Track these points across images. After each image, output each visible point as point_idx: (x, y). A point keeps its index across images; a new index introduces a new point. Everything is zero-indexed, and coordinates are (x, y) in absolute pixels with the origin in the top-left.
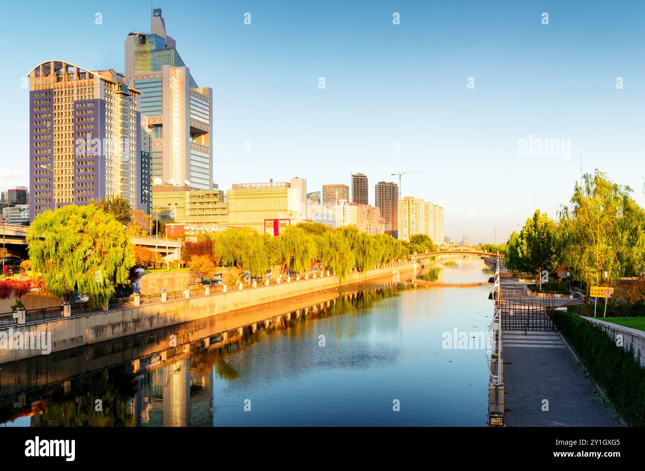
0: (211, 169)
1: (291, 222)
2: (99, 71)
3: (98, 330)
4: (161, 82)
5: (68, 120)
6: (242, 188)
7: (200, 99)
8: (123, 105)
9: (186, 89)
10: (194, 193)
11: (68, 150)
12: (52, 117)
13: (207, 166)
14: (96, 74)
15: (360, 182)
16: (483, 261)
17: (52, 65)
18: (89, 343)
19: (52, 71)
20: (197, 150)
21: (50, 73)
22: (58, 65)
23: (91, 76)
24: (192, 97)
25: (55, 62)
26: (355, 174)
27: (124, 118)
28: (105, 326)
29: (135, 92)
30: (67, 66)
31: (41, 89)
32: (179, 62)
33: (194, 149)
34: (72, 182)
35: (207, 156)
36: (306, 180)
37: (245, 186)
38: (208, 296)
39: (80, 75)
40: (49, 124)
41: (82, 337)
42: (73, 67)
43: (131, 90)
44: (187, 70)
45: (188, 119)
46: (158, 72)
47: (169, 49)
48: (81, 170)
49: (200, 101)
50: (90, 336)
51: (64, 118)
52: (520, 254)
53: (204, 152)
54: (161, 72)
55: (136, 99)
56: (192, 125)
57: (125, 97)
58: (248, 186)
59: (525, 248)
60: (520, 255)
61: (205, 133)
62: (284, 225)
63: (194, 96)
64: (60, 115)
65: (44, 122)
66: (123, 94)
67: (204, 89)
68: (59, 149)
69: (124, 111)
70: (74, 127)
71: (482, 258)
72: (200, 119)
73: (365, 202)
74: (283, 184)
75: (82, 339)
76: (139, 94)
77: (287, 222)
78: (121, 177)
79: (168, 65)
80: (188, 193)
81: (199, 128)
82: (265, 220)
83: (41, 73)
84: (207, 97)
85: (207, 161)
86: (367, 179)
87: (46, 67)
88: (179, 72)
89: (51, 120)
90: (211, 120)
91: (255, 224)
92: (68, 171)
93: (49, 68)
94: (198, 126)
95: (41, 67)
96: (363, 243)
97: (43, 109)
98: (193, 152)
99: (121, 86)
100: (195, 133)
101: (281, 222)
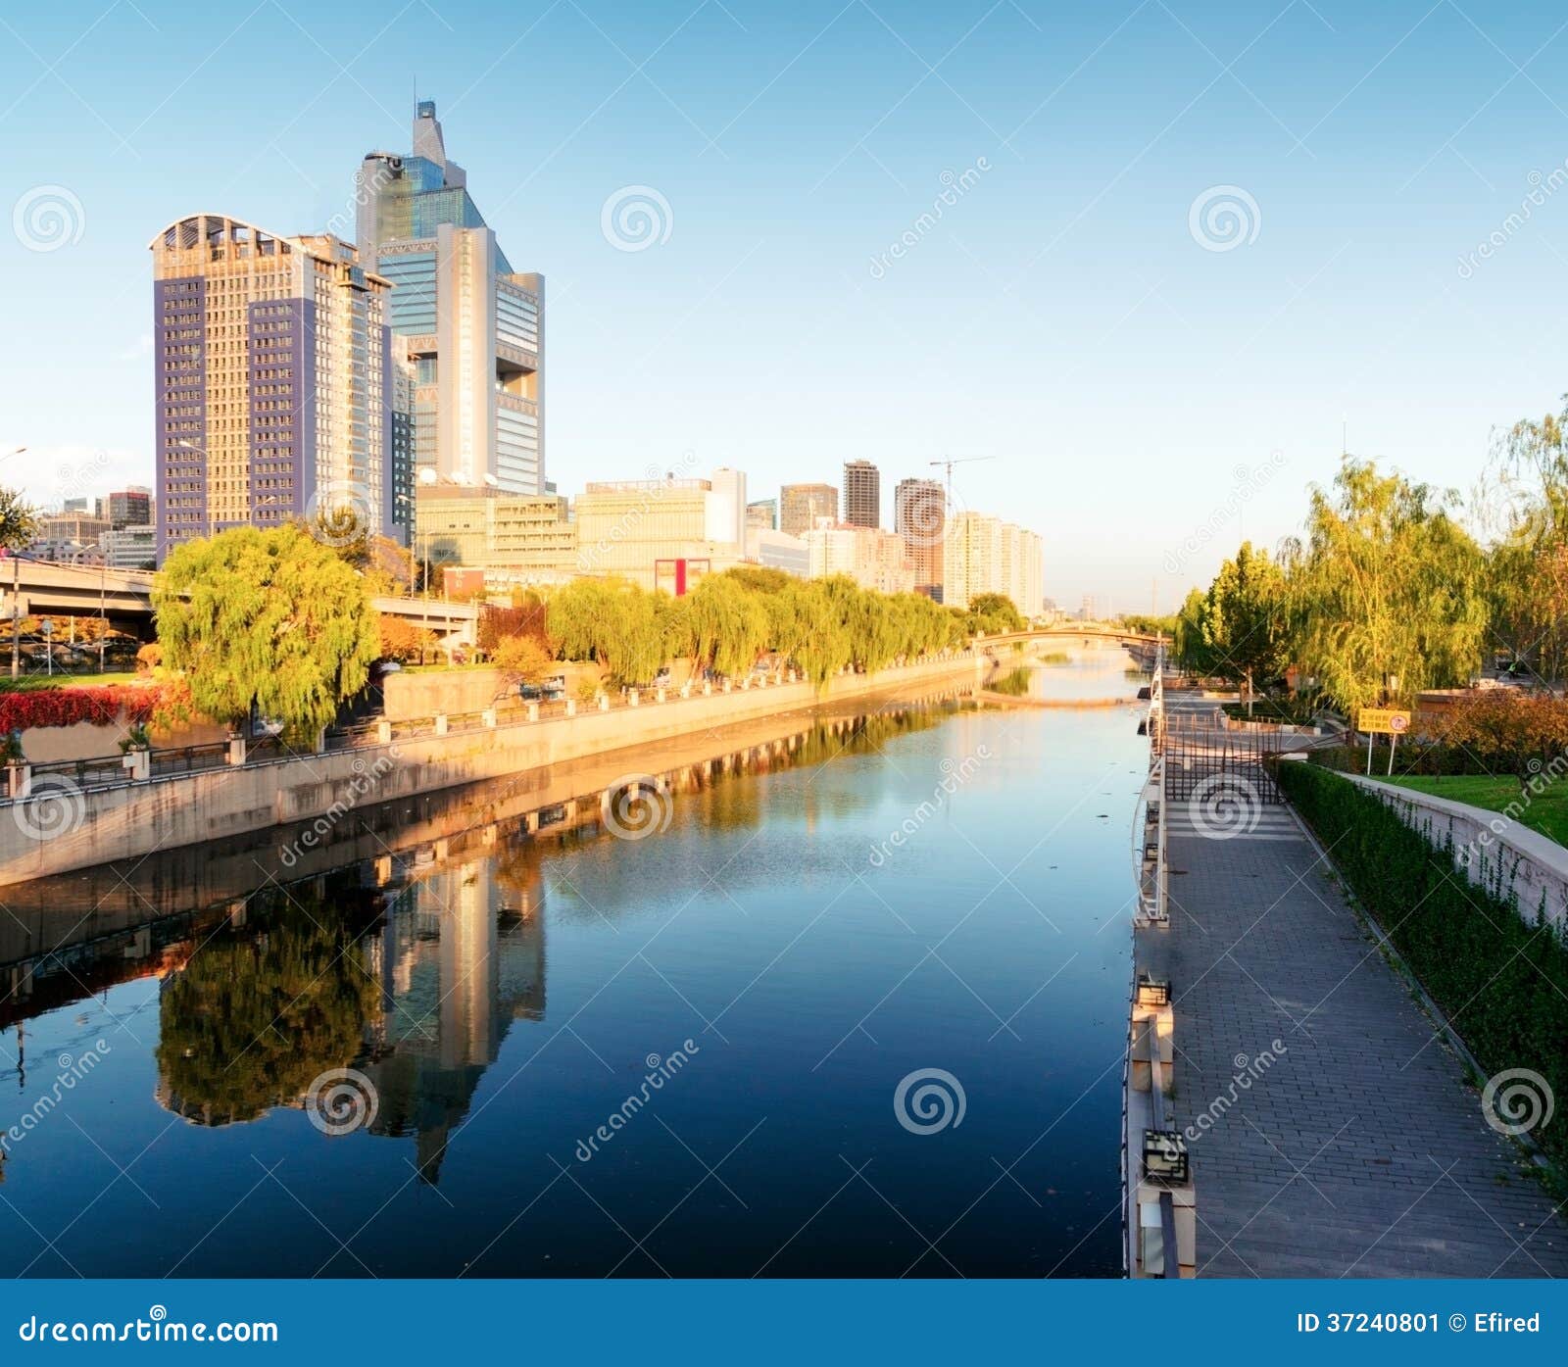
0: (541, 451)
1: (713, 564)
2: (302, 237)
3: (303, 793)
4: (435, 261)
5: (236, 345)
6: (608, 491)
7: (519, 297)
8: (353, 311)
9: (489, 276)
10: (504, 500)
11: (236, 407)
12: (202, 338)
13: (534, 444)
14: (295, 244)
15: (862, 482)
16: (1126, 653)
17: (202, 226)
18: (284, 821)
19: (202, 236)
20: (512, 409)
21: (196, 242)
22: (215, 225)
23: (285, 249)
24: (501, 295)
25: (208, 218)
26: (852, 461)
27: (356, 339)
28: (318, 786)
29: (380, 284)
30: (234, 227)
31: (178, 276)
32: (472, 218)
33: (505, 407)
34: (245, 478)
35: (533, 421)
36: (745, 475)
37: (612, 486)
38: (535, 723)
39: (262, 245)
40: (196, 352)
41: (269, 808)
42: (245, 228)
43: (369, 280)
44: (491, 234)
45: (493, 341)
46: (429, 240)
47: (451, 190)
48: (264, 451)
49: (518, 302)
50: (286, 807)
51: (227, 341)
52: (1207, 636)
53: (526, 413)
54: (435, 239)
55: (381, 299)
56: (501, 356)
57: (357, 292)
58: (619, 488)
59: (1217, 624)
60: (1208, 639)
61: (528, 371)
62: (696, 572)
63: (505, 291)
64: (220, 333)
65: (186, 348)
66: (353, 287)
67: (527, 277)
68: (217, 407)
69: (355, 324)
70: (250, 360)
71: (1125, 646)
72: (517, 342)
73: (872, 522)
74: (697, 484)
75: (269, 813)
76: (389, 286)
77: (705, 565)
78: (351, 467)
79: (450, 225)
80: (491, 502)
81: (515, 360)
82: (657, 561)
83: (178, 240)
84: (532, 292)
85: (533, 433)
86: (877, 473)
87: (189, 228)
88: (474, 238)
89: (200, 342)
90: (541, 344)
91: (635, 569)
92: (237, 454)
93: (195, 230)
94: (513, 356)
95: (177, 228)
96: (868, 611)
97: (183, 321)
98: (502, 412)
99: (349, 271)
100: (507, 371)
101: (690, 566)
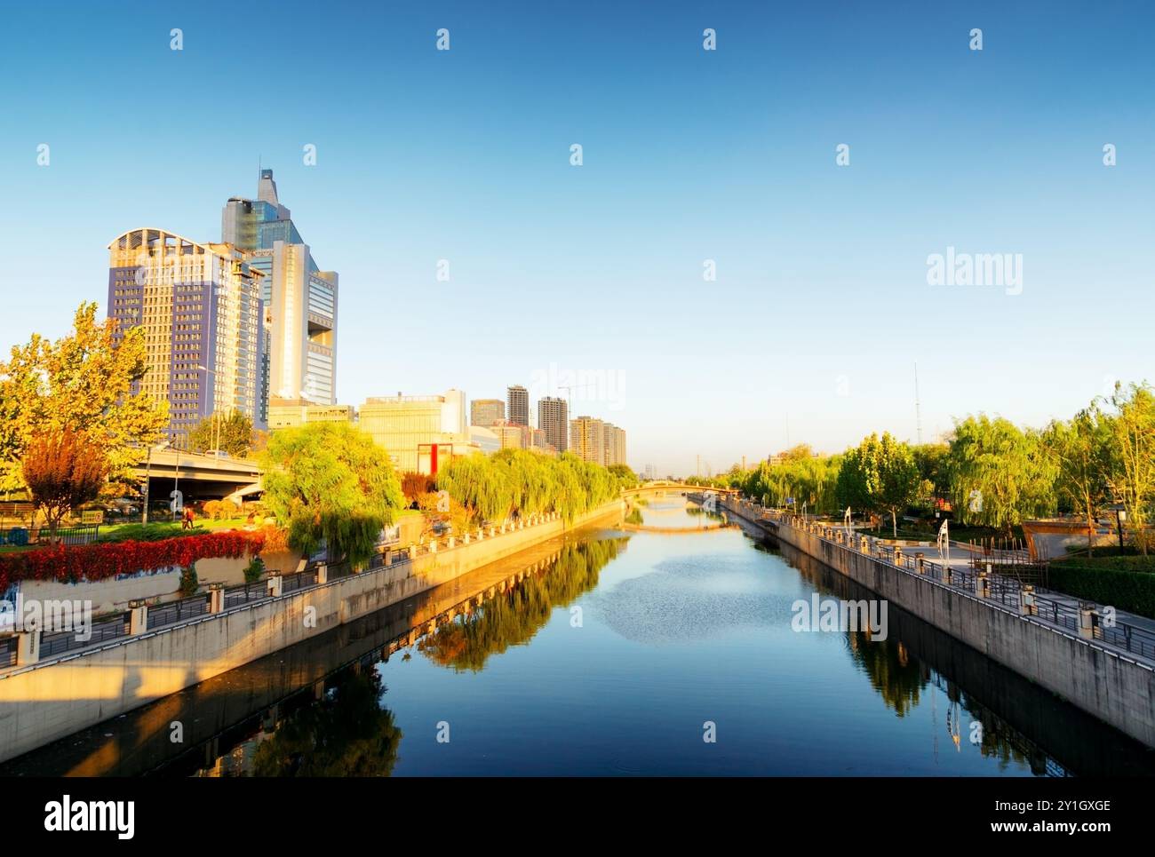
0: (333, 378)
1: (455, 448)
2: (210, 244)
4: (272, 262)
5: (164, 309)
6: (379, 402)
7: (323, 285)
8: (242, 290)
9: (305, 273)
10: (312, 408)
11: (162, 348)
12: (141, 304)
13: (329, 374)
14: (206, 248)
15: (518, 398)
17: (145, 236)
18: (345, 622)
19: (144, 242)
20: (317, 352)
21: (141, 244)
22: (153, 235)
23: (201, 251)
24: (312, 284)
25: (148, 230)
26: (512, 386)
27: (243, 307)
28: (360, 596)
29: (258, 274)
30: (167, 236)
31: (126, 266)
32: (295, 238)
33: (312, 351)
34: (166, 392)
35: (329, 360)
36: (465, 394)
37: (383, 400)
39: (188, 249)
40: (135, 313)
41: (336, 613)
42: (174, 237)
43: (252, 271)
44: (307, 248)
45: (307, 311)
46: (268, 250)
47: (282, 221)
48: (180, 376)
49: (322, 288)
50: (346, 614)
51: (158, 306)
53: (325, 354)
54: (272, 250)
55: (258, 283)
56: (311, 320)
57: (245, 279)
58: (388, 401)
59: (876, 481)
60: (870, 490)
61: (327, 330)
62: (444, 452)
63: (314, 281)
64: (153, 301)
65: (130, 310)
66: (242, 275)
67: (328, 274)
68: (149, 347)
69: (244, 298)
70: (173, 319)
72: (321, 313)
73: (524, 422)
74: (436, 399)
75: (337, 617)
76: (263, 276)
77: (449, 448)
78: (236, 386)
79: (282, 242)
80: (305, 409)
81: (320, 323)
82: (419, 445)
83: (128, 243)
84: (331, 282)
85: (329, 367)
86: (527, 393)
87: (136, 238)
88: (297, 250)
89: (139, 308)
90: (335, 313)
91: (398, 450)
92: (161, 378)
93: (140, 238)
94: (318, 321)
95: (128, 237)
96: (587, 475)
97: (127, 293)
98: (310, 354)
99: (240, 266)
100: (314, 329)
101: (440, 448)
